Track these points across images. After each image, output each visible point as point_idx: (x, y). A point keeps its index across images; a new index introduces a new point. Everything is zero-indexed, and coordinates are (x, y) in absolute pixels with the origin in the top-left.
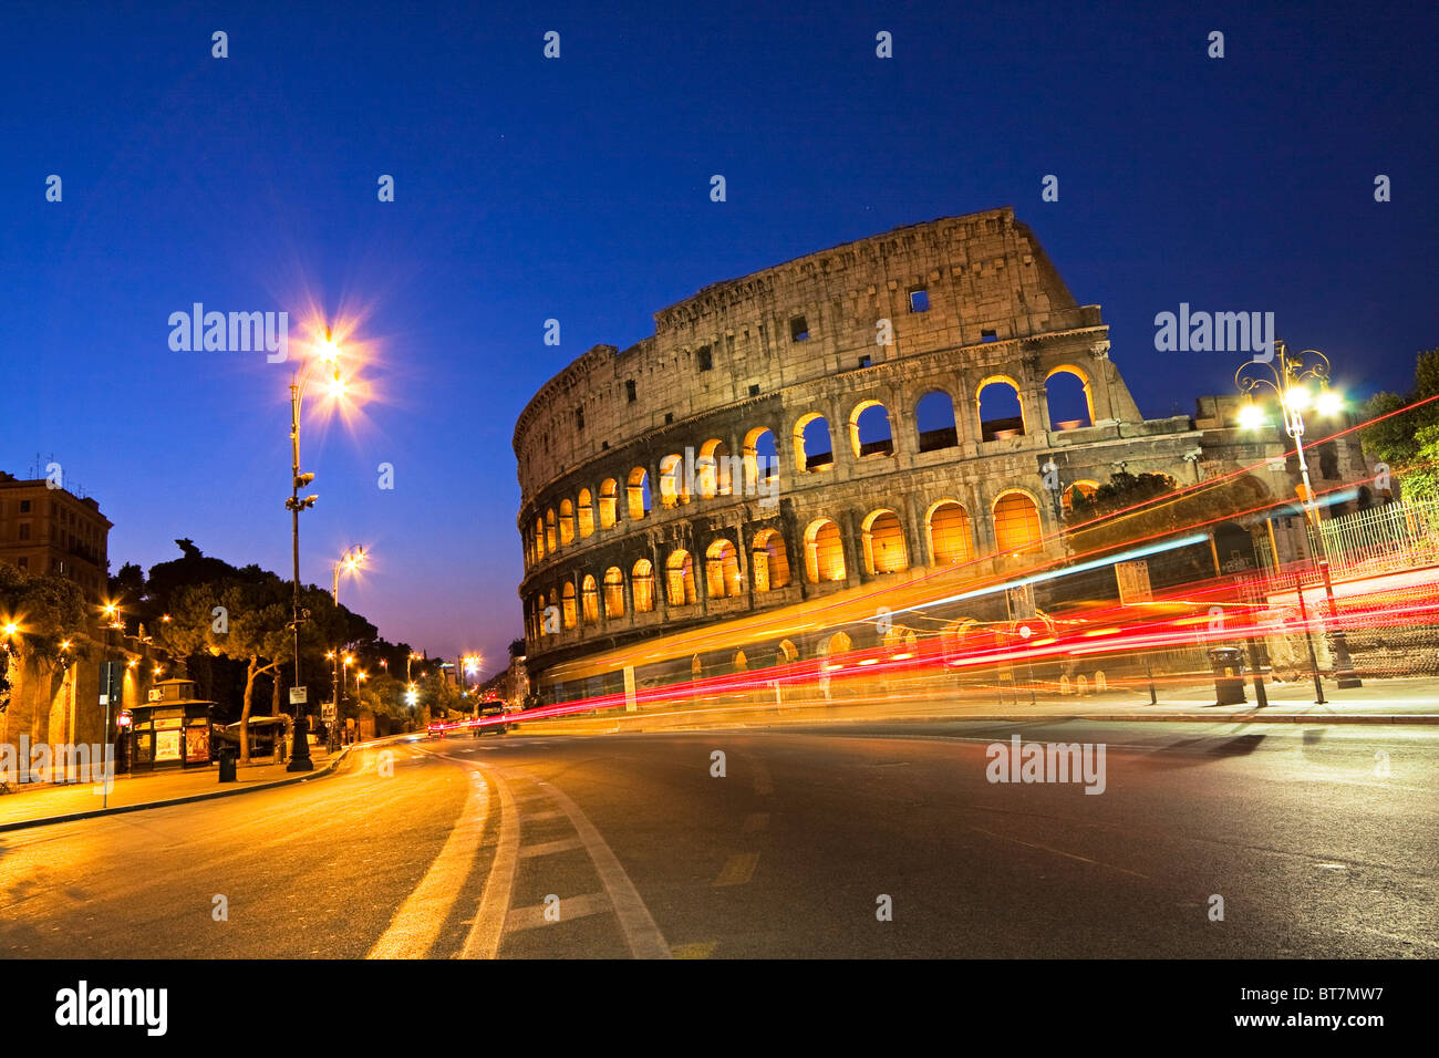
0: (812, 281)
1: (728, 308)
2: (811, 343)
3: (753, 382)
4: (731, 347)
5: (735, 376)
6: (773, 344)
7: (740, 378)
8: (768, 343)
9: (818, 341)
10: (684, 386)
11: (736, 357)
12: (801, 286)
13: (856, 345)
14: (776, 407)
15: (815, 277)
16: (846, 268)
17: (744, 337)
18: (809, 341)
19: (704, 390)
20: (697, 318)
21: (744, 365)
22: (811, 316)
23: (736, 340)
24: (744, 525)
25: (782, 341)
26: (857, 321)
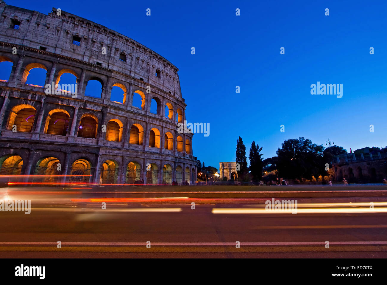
0: (132, 48)
1: (96, 32)
2: (127, 64)
3: (99, 62)
4: (92, 45)
5: (92, 55)
6: (112, 55)
7: (94, 57)
8: (111, 54)
9: (129, 65)
10: (59, 42)
11: (94, 49)
12: (127, 46)
13: (140, 74)
14: (109, 74)
15: (133, 48)
16: (143, 52)
17: (100, 45)
18: (126, 63)
19: (72, 50)
20: (78, 25)
21: (97, 54)
22: (128, 57)
23: (96, 44)
24: (80, 108)
25: (116, 57)
26: (142, 68)
